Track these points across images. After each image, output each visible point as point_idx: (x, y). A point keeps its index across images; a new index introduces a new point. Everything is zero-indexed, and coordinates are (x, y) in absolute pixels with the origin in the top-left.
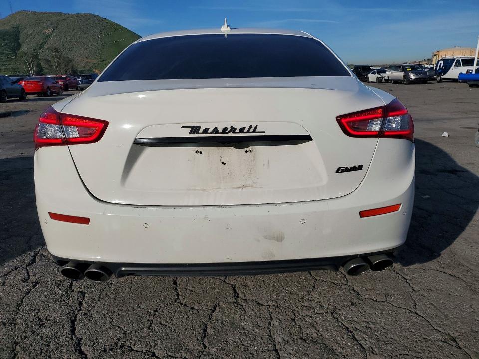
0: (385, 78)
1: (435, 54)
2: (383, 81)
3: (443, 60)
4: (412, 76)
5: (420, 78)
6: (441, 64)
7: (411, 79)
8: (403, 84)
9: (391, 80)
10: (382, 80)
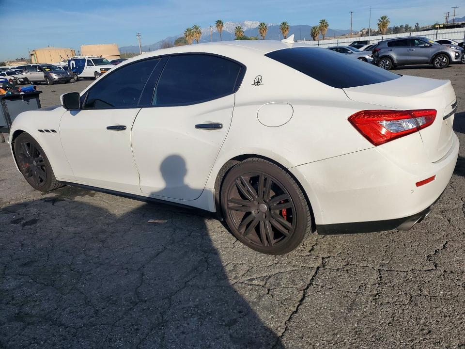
0: (20, 80)
1: (31, 53)
2: (19, 83)
3: (74, 60)
4: (55, 77)
5: (63, 78)
6: (73, 64)
7: (55, 79)
8: (47, 84)
9: (31, 81)
10: (17, 82)
